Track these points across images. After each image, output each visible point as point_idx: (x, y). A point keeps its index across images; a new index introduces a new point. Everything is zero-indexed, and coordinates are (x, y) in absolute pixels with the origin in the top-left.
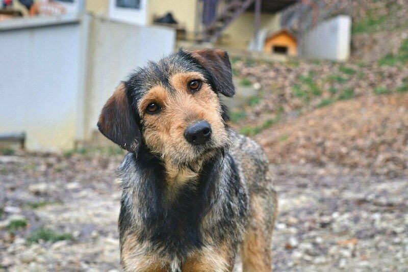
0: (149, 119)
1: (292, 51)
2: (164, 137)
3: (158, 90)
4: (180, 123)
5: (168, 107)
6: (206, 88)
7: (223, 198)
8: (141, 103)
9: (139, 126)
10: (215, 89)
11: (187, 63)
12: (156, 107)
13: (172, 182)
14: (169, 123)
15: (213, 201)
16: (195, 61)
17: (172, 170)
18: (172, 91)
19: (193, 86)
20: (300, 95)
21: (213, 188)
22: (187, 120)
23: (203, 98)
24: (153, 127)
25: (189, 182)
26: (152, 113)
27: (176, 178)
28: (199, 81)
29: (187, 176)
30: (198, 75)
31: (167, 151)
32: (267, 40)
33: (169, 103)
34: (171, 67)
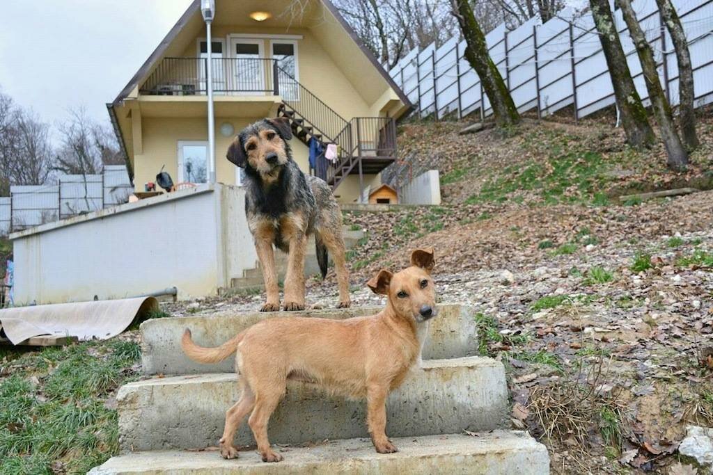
0: (250, 152)
1: (393, 202)
2: (257, 160)
3: (254, 138)
4: (263, 154)
5: (259, 147)
6: (277, 137)
7: (294, 188)
8: (246, 145)
9: (246, 156)
10: (281, 137)
11: (267, 125)
12: (253, 146)
13: (265, 182)
14: (259, 154)
15: (288, 189)
16: (272, 124)
17: (264, 177)
18: (260, 139)
19: (270, 136)
20: (400, 233)
21: (288, 184)
22: (267, 152)
23: (275, 142)
24: (252, 156)
25: (274, 182)
26: (252, 149)
27: (267, 180)
28: (274, 134)
29: (271, 179)
30: (273, 131)
31: (259, 168)
32: (371, 196)
33: (259, 145)
34: (259, 127)
